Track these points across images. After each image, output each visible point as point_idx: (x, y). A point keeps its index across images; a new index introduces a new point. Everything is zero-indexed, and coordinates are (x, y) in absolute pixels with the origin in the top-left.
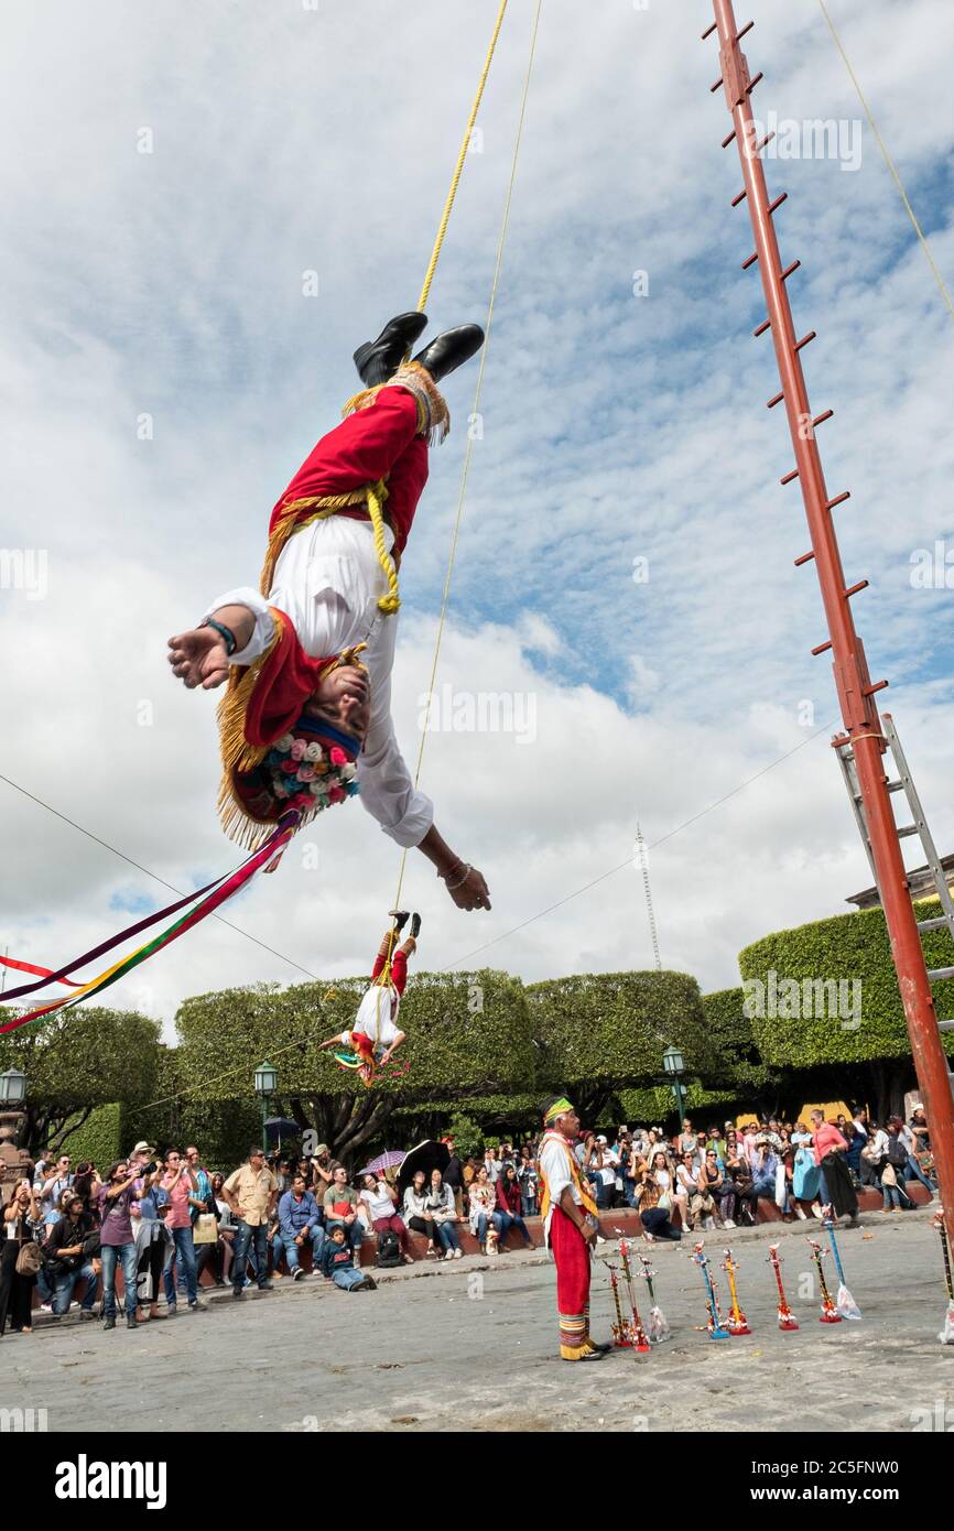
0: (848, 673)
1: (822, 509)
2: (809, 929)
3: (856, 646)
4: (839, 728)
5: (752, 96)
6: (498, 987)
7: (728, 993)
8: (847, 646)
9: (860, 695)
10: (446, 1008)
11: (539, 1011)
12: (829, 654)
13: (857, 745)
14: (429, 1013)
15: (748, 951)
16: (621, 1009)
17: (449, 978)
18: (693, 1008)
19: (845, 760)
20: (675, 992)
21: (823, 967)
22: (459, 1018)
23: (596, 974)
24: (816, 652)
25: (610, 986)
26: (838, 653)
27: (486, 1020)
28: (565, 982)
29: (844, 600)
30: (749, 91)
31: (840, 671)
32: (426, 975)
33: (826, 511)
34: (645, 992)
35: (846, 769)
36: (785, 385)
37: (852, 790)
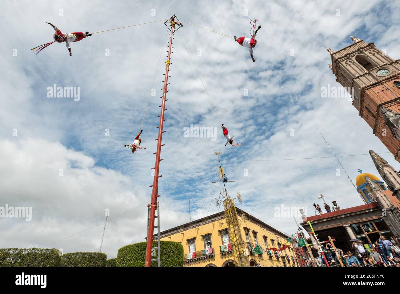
0: (154, 192)
1: (158, 160)
2: (135, 245)
3: (157, 187)
4: (150, 203)
5: (167, 93)
6: (55, 254)
7: (113, 259)
8: (156, 187)
9: (155, 197)
10: (37, 260)
11: (64, 262)
12: (152, 188)
13: (152, 207)
14: (31, 261)
15: (121, 249)
16: (86, 262)
17: (41, 250)
18: (103, 263)
19: (149, 210)
20: (101, 258)
21: (135, 254)
22: (39, 263)
23: (83, 252)
24: (150, 187)
25: (86, 256)
26: (154, 188)
27: (47, 264)
28: (74, 254)
29: (157, 178)
30: (166, 92)
31: (153, 191)
32: (35, 249)
33: (159, 161)
34: (93, 258)
35: (149, 212)
36: (159, 138)
37: (148, 216)
